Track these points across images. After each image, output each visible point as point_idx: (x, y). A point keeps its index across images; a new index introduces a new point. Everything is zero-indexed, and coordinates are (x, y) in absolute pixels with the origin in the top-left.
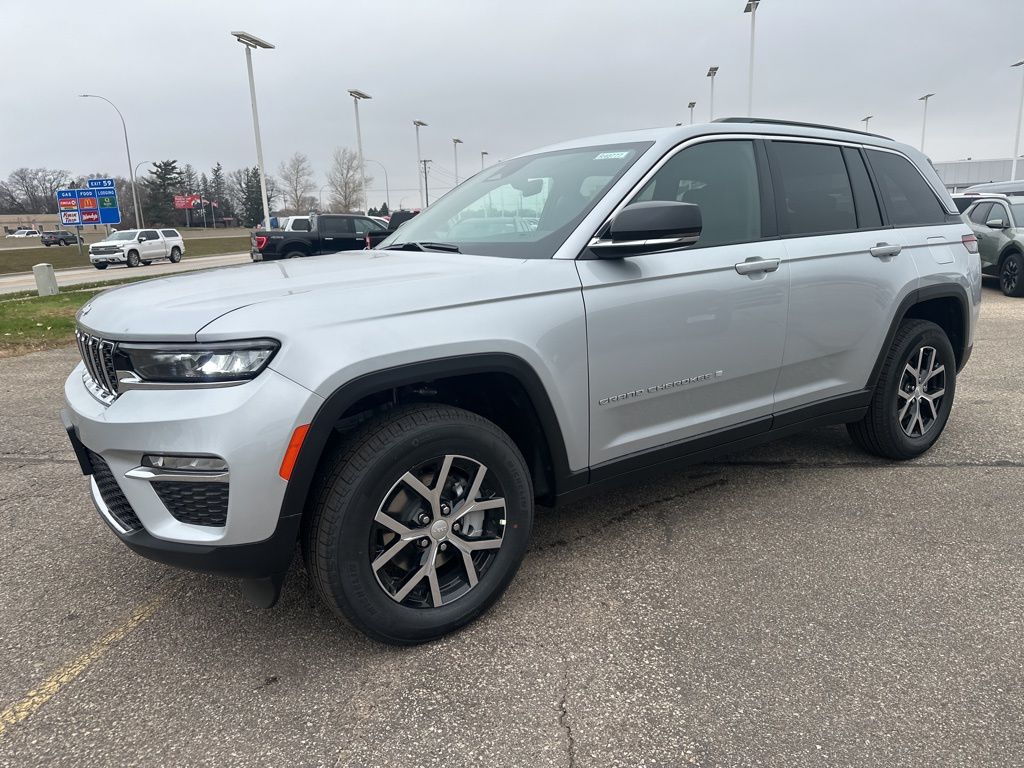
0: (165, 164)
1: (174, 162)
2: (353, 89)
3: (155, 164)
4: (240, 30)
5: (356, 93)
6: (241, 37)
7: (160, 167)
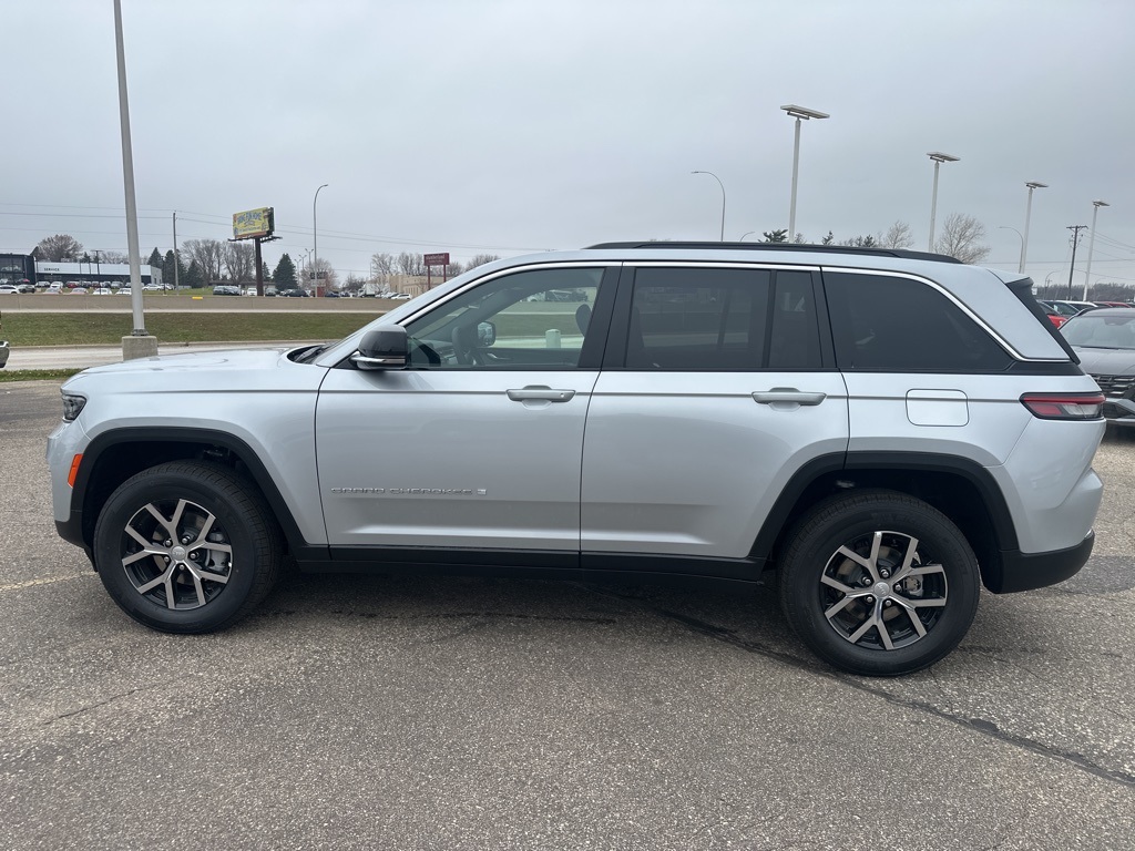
0: (775, 234)
1: (785, 231)
2: (933, 151)
3: (765, 234)
4: (788, 104)
5: (937, 155)
6: (791, 110)
7: (770, 237)
